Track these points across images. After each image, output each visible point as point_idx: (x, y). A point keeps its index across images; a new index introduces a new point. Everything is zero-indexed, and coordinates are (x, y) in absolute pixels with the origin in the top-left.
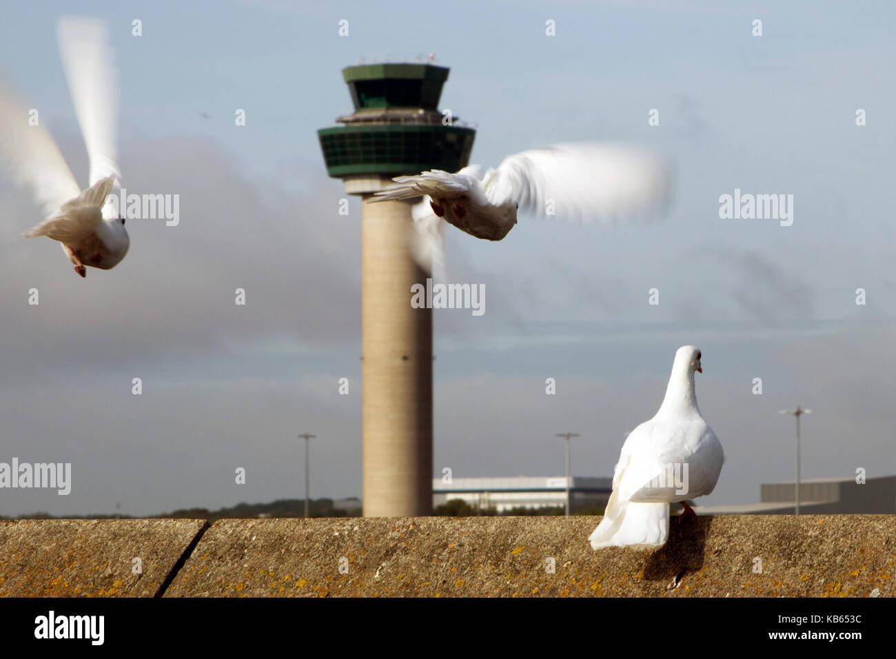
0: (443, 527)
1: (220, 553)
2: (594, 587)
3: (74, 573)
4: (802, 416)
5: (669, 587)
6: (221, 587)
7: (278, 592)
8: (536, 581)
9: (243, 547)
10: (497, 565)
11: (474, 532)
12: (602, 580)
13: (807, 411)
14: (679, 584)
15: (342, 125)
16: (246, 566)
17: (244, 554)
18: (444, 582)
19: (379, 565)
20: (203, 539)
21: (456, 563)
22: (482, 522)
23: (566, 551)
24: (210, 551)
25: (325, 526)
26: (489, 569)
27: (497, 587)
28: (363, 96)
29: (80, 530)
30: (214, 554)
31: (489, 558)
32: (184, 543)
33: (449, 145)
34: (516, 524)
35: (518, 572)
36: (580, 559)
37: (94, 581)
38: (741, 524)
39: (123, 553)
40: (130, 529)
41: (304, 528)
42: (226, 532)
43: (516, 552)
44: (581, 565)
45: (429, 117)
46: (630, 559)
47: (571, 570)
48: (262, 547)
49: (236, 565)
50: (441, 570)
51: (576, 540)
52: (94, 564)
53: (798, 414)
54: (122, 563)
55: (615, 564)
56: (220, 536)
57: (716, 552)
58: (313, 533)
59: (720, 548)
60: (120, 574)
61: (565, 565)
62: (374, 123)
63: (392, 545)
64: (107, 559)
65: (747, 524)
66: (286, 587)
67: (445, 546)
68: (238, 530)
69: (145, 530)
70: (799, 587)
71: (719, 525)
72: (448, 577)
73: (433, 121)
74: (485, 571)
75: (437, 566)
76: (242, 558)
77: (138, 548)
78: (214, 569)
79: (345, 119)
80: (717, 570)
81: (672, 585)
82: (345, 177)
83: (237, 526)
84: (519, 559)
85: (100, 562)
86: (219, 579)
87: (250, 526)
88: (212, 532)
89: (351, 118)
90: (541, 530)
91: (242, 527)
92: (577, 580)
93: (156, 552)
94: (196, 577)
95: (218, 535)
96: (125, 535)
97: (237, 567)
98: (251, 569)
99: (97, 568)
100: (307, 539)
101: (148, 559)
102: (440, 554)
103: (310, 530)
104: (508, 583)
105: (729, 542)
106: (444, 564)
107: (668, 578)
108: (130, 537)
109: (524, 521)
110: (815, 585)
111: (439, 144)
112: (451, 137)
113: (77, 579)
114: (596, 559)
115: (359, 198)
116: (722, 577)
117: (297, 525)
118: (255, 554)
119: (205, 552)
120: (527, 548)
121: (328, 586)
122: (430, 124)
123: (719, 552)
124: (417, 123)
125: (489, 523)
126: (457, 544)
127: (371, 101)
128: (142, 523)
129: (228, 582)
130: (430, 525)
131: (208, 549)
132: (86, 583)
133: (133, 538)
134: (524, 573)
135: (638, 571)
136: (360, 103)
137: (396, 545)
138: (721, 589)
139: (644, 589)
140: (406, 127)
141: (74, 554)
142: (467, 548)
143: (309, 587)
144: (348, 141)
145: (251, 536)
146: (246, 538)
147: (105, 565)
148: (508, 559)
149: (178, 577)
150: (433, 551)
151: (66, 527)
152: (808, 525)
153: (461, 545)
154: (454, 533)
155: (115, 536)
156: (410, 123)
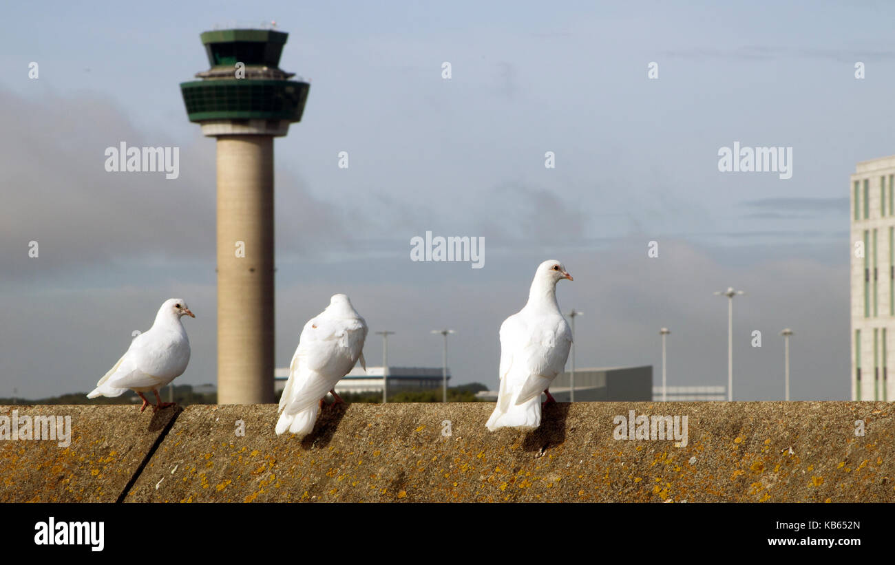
0: (363, 411)
1: (191, 430)
2: (479, 456)
3: (79, 445)
4: (576, 317)
5: (537, 455)
6: (193, 456)
7: (237, 460)
8: (435, 452)
9: (209, 426)
10: (405, 440)
11: (387, 415)
12: (486, 450)
13: (580, 314)
14: (544, 454)
15: (200, 79)
16: (212, 440)
17: (210, 432)
18: (365, 452)
19: (315, 439)
20: (178, 420)
21: (374, 437)
22: (393, 407)
23: (458, 429)
24: (183, 429)
25: (272, 410)
26: (399, 442)
27: (405, 456)
28: (217, 55)
29: (83, 413)
30: (187, 431)
31: (399, 434)
32: (163, 423)
33: (288, 96)
34: (418, 408)
35: (421, 445)
36: (468, 434)
37: (95, 452)
38: (590, 409)
39: (116, 431)
40: (121, 413)
41: (256, 412)
42: (196, 415)
43: (419, 429)
44: (469, 439)
45: (272, 73)
46: (507, 435)
47: (462, 443)
48: (224, 426)
49: (204, 440)
50: (362, 443)
51: (465, 420)
52: (95, 439)
53: (573, 315)
54: (116, 438)
55: (496, 438)
56: (192, 418)
57: (572, 430)
58: (262, 416)
59: (575, 427)
60: (115, 446)
61: (457, 440)
62: (227, 78)
63: (324, 424)
64: (104, 435)
65: (595, 409)
66: (243, 456)
67: (365, 425)
68: (205, 413)
69: (133, 413)
70: (635, 456)
71: (574, 410)
72: (367, 448)
73: (275, 76)
74: (395, 444)
75: (359, 440)
76: (208, 434)
77: (128, 427)
78: (188, 443)
79: (203, 74)
80: (573, 443)
81: (539, 455)
82: (202, 122)
83: (204, 410)
84: (422, 435)
85: (99, 438)
86: (191, 450)
87: (214, 410)
88: (185, 415)
89: (207, 74)
90: (438, 413)
91: (208, 411)
92: (467, 451)
93: (142, 430)
94: (173, 448)
95: (190, 417)
96: (117, 417)
97: (205, 441)
98: (216, 442)
99: (97, 441)
100: (259, 420)
101: (136, 435)
102: (361, 431)
103: (260, 413)
104: (414, 453)
105: (581, 422)
106: (363, 439)
107: (537, 450)
108: (122, 418)
109: (425, 406)
110: (647, 454)
111: (280, 95)
112: (290, 90)
113: (82, 450)
114: (480, 435)
115: (214, 139)
116: (577, 449)
117: (251, 409)
118: (219, 432)
119: (180, 430)
120: (428, 427)
121: (276, 455)
122: (272, 78)
123: (574, 430)
124: (262, 78)
125: (398, 407)
126: (374, 423)
127: (224, 60)
128: (131, 408)
129: (198, 452)
130: (353, 409)
131: (182, 428)
132: (89, 453)
133: (124, 419)
134: (426, 446)
135: (513, 443)
136: (215, 62)
137: (327, 424)
138: (576, 457)
139: (518, 457)
140: (252, 81)
141: (79, 431)
142: (382, 427)
143: (261, 456)
144: (205, 93)
145: (215, 418)
146: (211, 419)
147: (103, 440)
148: (413, 435)
149: (159, 449)
150: (356, 429)
151: (72, 410)
152: (641, 410)
153: (377, 425)
154: (371, 416)
155: (110, 418)
156: (256, 78)
